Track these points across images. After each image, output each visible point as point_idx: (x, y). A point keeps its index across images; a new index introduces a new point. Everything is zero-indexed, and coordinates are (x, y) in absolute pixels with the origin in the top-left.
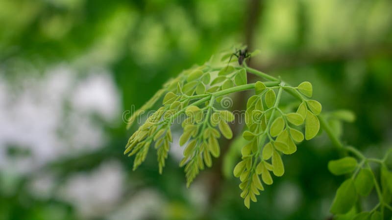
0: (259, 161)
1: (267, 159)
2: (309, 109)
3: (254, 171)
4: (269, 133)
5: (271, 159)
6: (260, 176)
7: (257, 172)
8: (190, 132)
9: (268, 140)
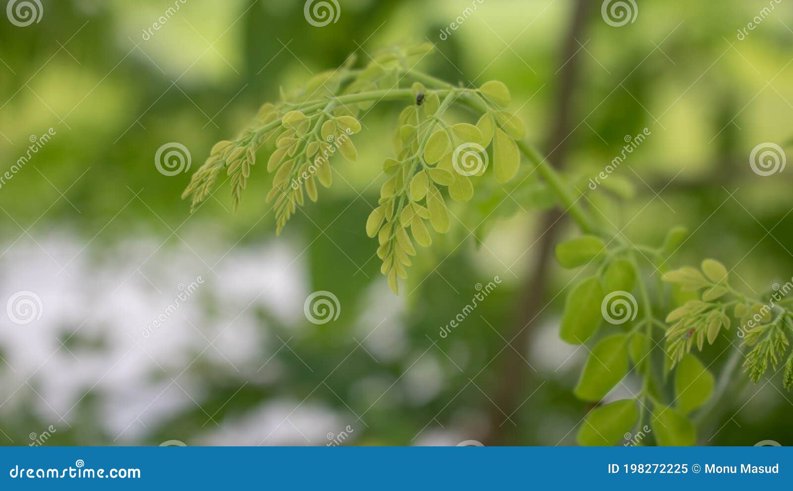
0: (406, 202)
1: (418, 200)
2: (499, 126)
3: (398, 222)
4: (423, 157)
5: (424, 199)
6: (408, 230)
7: (404, 224)
8: (287, 149)
9: (419, 168)
